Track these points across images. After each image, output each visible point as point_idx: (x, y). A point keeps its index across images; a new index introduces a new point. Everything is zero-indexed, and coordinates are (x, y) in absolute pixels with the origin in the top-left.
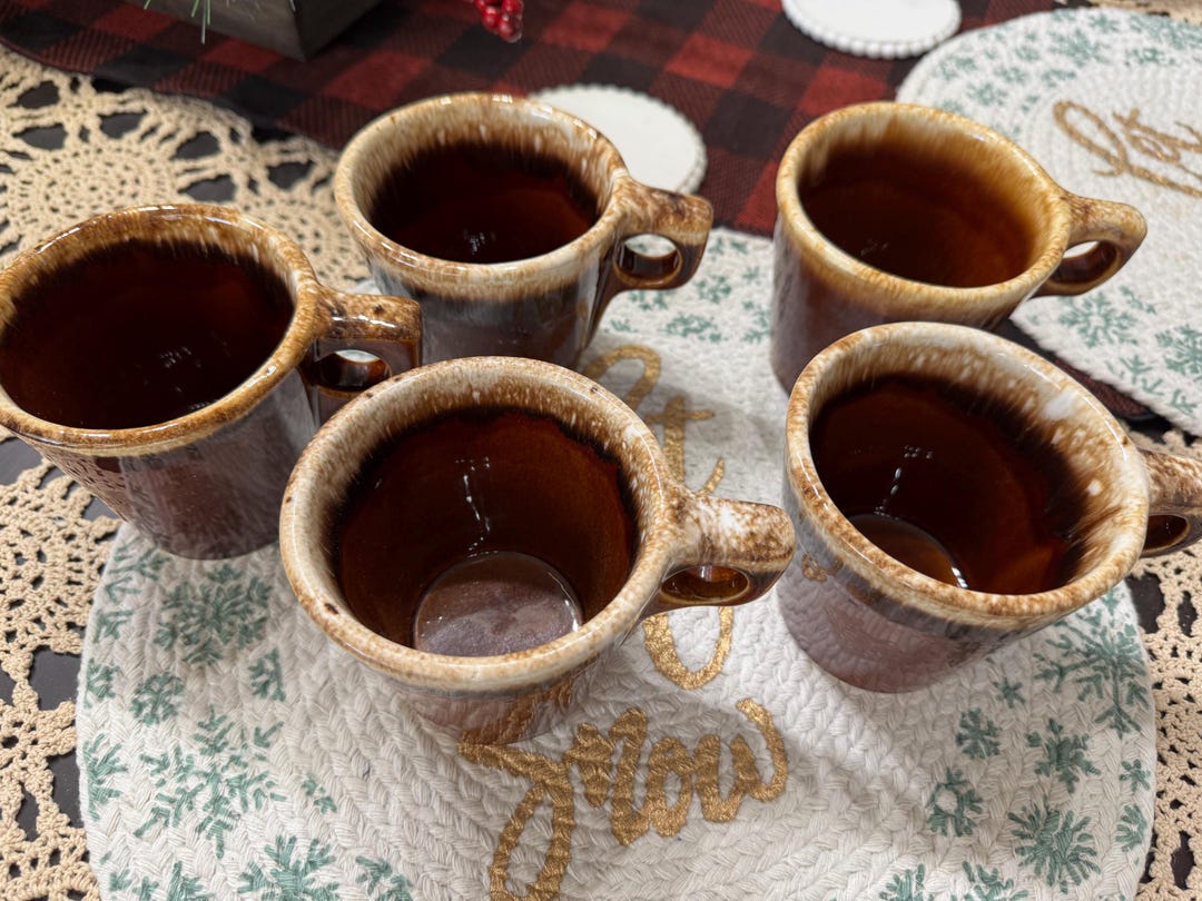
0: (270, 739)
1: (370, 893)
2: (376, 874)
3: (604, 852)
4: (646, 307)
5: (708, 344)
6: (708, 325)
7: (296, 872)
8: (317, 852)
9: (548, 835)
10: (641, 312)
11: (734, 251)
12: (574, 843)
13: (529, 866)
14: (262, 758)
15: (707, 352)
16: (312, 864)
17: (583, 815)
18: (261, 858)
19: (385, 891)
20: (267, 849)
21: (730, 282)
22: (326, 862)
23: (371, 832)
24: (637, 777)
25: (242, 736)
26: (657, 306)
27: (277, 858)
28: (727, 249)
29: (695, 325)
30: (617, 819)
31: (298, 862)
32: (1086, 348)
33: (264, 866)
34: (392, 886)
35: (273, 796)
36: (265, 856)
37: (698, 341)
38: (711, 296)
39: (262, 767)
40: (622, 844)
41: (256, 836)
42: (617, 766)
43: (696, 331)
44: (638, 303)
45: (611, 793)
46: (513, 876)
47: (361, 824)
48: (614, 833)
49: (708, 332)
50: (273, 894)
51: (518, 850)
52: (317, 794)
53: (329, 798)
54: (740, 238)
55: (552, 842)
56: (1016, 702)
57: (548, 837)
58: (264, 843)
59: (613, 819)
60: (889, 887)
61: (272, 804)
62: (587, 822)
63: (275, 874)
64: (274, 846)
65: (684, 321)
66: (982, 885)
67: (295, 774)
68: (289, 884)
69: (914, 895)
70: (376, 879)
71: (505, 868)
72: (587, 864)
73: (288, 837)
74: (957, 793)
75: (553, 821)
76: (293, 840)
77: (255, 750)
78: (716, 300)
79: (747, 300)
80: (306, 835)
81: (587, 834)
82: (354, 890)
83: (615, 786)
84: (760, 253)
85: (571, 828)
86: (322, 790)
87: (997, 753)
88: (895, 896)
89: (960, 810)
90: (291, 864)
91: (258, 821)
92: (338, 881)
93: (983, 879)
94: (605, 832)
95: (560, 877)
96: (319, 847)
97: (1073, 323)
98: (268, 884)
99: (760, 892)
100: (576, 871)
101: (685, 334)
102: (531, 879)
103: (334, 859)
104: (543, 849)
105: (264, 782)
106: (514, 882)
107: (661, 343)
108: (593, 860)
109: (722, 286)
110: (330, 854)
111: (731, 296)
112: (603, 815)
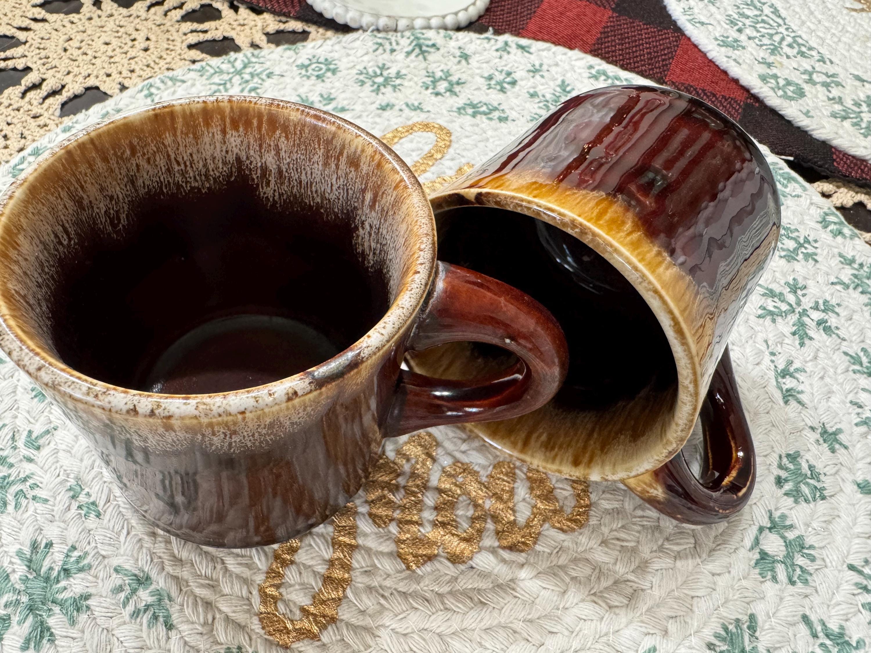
0: (41, 442)
1: (125, 605)
2: (135, 585)
3: (388, 575)
4: (437, 94)
5: (495, 123)
6: (496, 109)
7: (47, 579)
8: (72, 560)
9: (328, 554)
10: (433, 97)
11: (519, 51)
12: (355, 565)
13: (304, 587)
14: (30, 460)
15: (496, 130)
16: (66, 572)
17: (365, 535)
18: (11, 563)
19: (141, 605)
20: (19, 553)
21: (516, 76)
22: (81, 570)
23: (135, 540)
24: (425, 499)
25: (13, 438)
26: (448, 94)
27: (30, 563)
28: (513, 49)
29: (484, 109)
30: (403, 542)
31: (51, 569)
32: (862, 137)
33: (14, 571)
34: (150, 600)
35: (34, 498)
36: (16, 560)
37: (488, 121)
38: (498, 87)
39: (28, 468)
40: (408, 568)
41: (10, 539)
42: (404, 487)
43: (485, 114)
44: (430, 91)
45: (397, 514)
46: (286, 597)
47: (125, 531)
48: (399, 556)
49: (496, 114)
50: (18, 602)
51: (293, 568)
52: (82, 498)
53: (93, 503)
54: (524, 42)
55: (331, 563)
56: (837, 446)
57: (327, 557)
58: (18, 546)
59: (399, 542)
60: (717, 636)
61: (33, 506)
62: (371, 543)
63: (25, 580)
64: (27, 551)
65: (473, 106)
66: (828, 642)
67: (62, 477)
68: (38, 591)
69: (748, 649)
70: (134, 591)
71: (278, 587)
72: (370, 589)
73: (44, 542)
74: (783, 537)
75: (333, 539)
76: (49, 545)
77: (24, 451)
78: (503, 90)
79: (532, 91)
80: (64, 541)
81: (369, 555)
82: (108, 601)
83: (403, 508)
84: (545, 53)
85: (353, 548)
86: (88, 495)
87: (823, 498)
88: (724, 648)
89: (789, 556)
90: (44, 570)
91: (15, 523)
92: (92, 591)
93: (827, 636)
94: (390, 554)
95: (338, 601)
96: (76, 554)
97: (844, 118)
98: (15, 590)
99: (566, 633)
100: (356, 594)
101: (474, 115)
102: (304, 601)
103: (90, 567)
104: (322, 569)
105: (28, 484)
106: (286, 603)
107: (453, 121)
108: (376, 584)
109: (508, 80)
110: (86, 562)
111: (517, 87)
112: (388, 537)
